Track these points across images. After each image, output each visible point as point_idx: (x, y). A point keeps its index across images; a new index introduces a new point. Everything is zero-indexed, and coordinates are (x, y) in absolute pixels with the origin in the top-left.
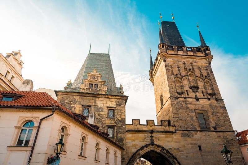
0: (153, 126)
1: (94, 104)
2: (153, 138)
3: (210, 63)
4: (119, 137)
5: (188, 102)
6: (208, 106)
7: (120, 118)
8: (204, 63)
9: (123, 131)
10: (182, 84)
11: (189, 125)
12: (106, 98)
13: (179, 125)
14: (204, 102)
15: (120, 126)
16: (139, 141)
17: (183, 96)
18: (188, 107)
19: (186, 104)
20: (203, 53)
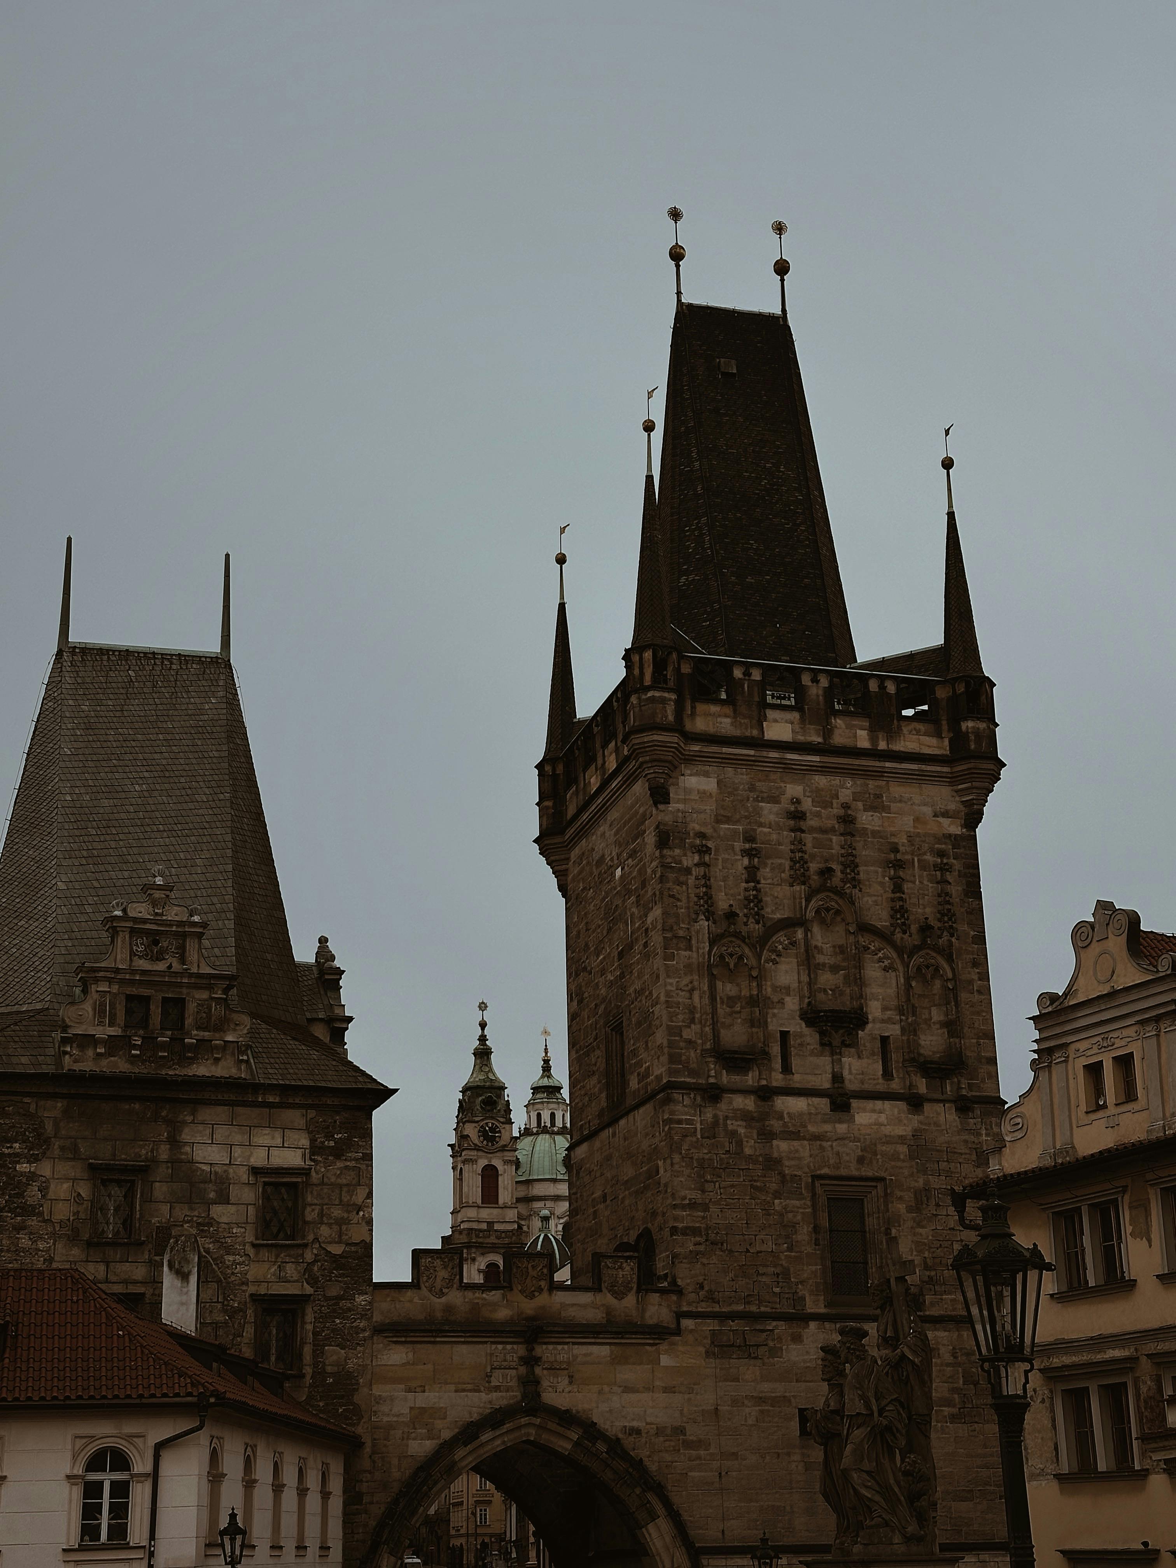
0: (545, 1294)
1: (164, 1153)
2: (538, 1370)
3: (974, 818)
4: (329, 1369)
5: (776, 1125)
6: (903, 1149)
7: (340, 1242)
8: (935, 816)
9: (358, 1330)
10: (759, 986)
11: (764, 1279)
12: (244, 1104)
13: (701, 1279)
14: (883, 1118)
15: (339, 1298)
16: (452, 1387)
17: (750, 1079)
18: (775, 1155)
19: (767, 1136)
20: (945, 727)
